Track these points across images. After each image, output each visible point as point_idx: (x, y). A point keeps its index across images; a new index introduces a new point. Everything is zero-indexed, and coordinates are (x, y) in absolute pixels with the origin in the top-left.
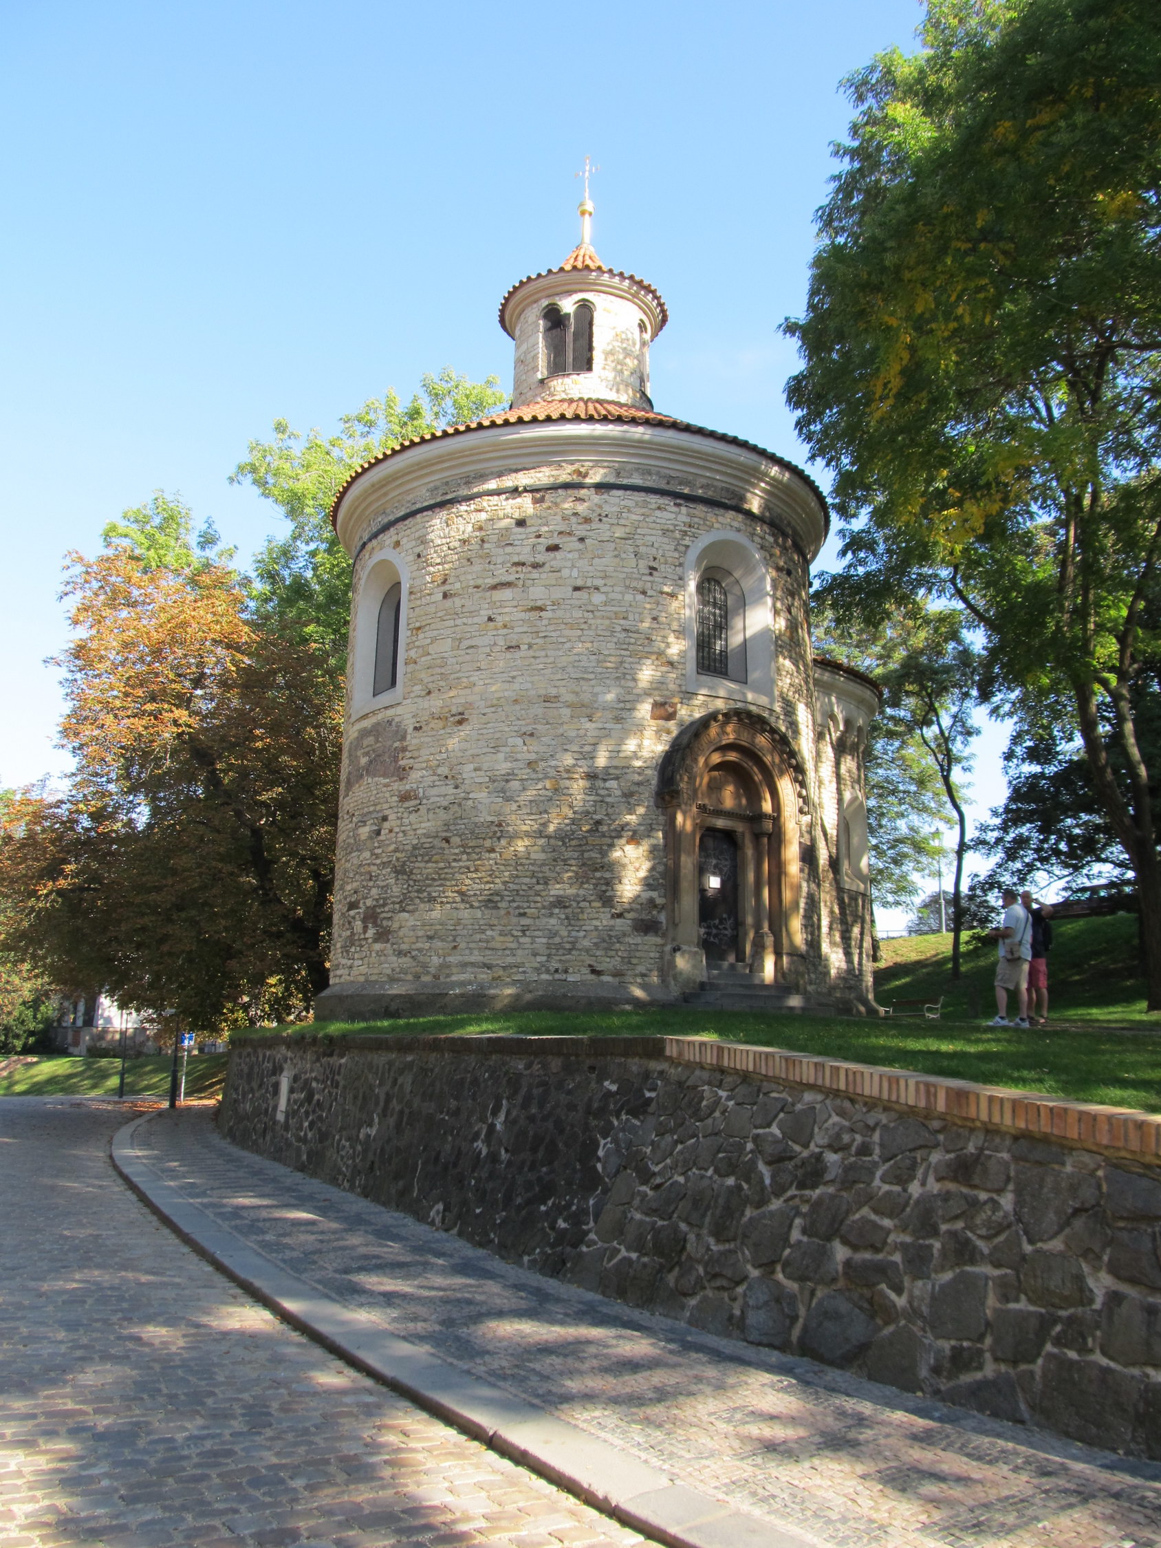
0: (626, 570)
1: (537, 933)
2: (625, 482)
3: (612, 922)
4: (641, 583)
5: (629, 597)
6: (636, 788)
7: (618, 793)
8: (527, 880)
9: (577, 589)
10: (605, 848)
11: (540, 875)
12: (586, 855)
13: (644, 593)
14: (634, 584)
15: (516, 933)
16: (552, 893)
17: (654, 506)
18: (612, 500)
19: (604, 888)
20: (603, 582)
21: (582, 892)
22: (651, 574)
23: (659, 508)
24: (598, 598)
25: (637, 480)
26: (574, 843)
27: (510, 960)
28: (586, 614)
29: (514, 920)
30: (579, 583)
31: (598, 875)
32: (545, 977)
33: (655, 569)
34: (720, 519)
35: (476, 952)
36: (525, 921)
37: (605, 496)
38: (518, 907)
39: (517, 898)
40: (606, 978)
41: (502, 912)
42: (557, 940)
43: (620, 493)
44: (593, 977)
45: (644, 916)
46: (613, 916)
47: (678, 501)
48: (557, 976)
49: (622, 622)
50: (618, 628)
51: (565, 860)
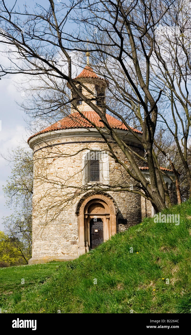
0: (68, 162)
1: (52, 246)
2: (68, 142)
3: (66, 243)
4: (72, 165)
5: (69, 169)
6: (71, 212)
7: (67, 213)
8: (51, 234)
9: (58, 168)
10: (65, 226)
11: (53, 233)
12: (61, 228)
13: (72, 167)
14: (70, 165)
15: (49, 246)
16: (55, 237)
17: (75, 146)
18: (65, 146)
19: (65, 235)
20: (63, 166)
21: (60, 236)
22: (74, 162)
23: (76, 146)
24: (62, 170)
25: (71, 141)
26: (59, 225)
27: (48, 252)
28: (60, 174)
29: (49, 243)
30: (59, 167)
31: (63, 232)
32: (54, 255)
33: (75, 161)
34: (92, 145)
35: (43, 250)
36: (51, 243)
37: (64, 146)
38: (49, 240)
39: (49, 238)
40: (66, 255)
41: (47, 241)
42: (56, 247)
43: (67, 144)
44: (63, 255)
45: (74, 241)
46: (66, 241)
47: (81, 143)
48: (56, 255)
49: (68, 175)
50: (67, 176)
51: (57, 229)
